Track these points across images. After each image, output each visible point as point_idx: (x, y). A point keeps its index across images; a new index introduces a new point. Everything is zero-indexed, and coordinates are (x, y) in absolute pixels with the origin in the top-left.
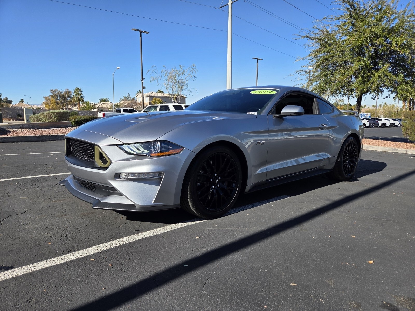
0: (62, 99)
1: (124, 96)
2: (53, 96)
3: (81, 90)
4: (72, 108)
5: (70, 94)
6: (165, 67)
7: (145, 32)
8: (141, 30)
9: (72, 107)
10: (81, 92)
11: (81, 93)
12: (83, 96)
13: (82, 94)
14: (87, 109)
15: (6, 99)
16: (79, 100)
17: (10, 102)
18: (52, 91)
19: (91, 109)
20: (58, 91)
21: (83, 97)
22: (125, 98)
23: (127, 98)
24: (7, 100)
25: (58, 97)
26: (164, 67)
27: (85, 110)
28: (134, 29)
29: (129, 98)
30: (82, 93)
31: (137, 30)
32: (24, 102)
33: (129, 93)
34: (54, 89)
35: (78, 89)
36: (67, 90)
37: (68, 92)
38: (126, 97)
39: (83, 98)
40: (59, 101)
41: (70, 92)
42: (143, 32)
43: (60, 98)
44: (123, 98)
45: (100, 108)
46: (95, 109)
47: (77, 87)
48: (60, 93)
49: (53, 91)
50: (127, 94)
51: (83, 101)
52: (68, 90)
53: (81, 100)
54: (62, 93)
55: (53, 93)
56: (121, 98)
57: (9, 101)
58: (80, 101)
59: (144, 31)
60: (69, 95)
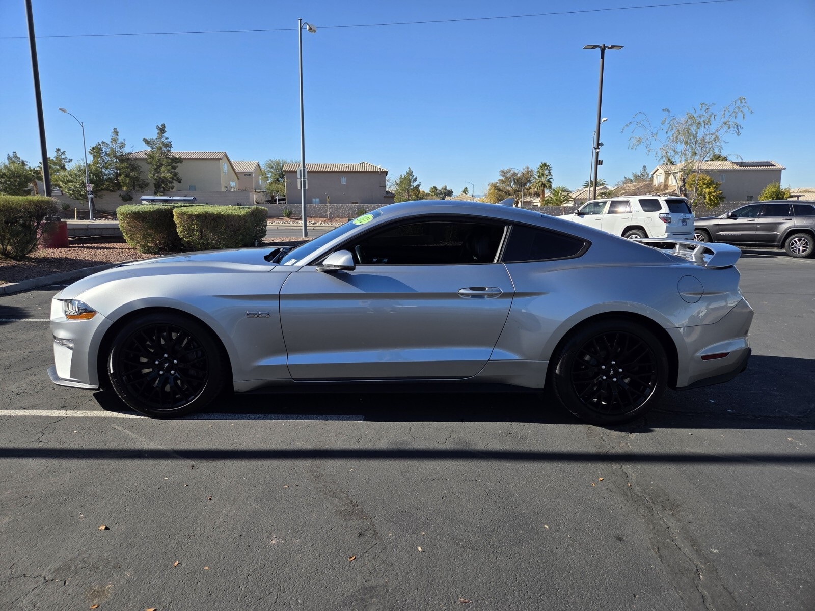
0: (517, 185)
1: (634, 173)
2: (503, 181)
3: (550, 166)
4: (532, 201)
5: (531, 175)
6: (668, 110)
7: (613, 47)
8: (604, 45)
9: (532, 199)
10: (550, 170)
11: (549, 172)
12: (551, 178)
13: (551, 175)
14: (555, 203)
15: (444, 188)
16: (544, 185)
17: (450, 193)
18: (503, 171)
19: (561, 202)
20: (512, 172)
21: (551, 180)
22: (636, 176)
23: (639, 176)
24: (446, 190)
25: (510, 182)
26: (666, 112)
27: (551, 205)
28: (587, 47)
29: (644, 176)
30: (552, 173)
31: (595, 47)
32: (468, 192)
33: (645, 167)
34: (506, 169)
35: (545, 165)
36: (526, 170)
37: (528, 171)
38: (639, 173)
39: (551, 182)
40: (511, 189)
41: (532, 171)
42: (609, 48)
43: (515, 183)
44: (632, 178)
45: (579, 199)
46: (569, 201)
47: (543, 162)
48: (515, 174)
49: (504, 173)
50: (641, 169)
51: (550, 187)
52: (528, 168)
53: (546, 187)
54: (518, 176)
55: (504, 176)
56: (627, 178)
57: (449, 191)
58: (544, 188)
59: (610, 46)
60: (528, 178)
